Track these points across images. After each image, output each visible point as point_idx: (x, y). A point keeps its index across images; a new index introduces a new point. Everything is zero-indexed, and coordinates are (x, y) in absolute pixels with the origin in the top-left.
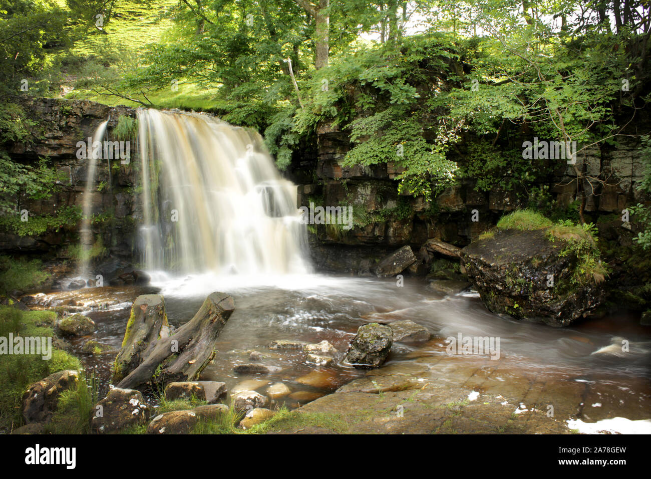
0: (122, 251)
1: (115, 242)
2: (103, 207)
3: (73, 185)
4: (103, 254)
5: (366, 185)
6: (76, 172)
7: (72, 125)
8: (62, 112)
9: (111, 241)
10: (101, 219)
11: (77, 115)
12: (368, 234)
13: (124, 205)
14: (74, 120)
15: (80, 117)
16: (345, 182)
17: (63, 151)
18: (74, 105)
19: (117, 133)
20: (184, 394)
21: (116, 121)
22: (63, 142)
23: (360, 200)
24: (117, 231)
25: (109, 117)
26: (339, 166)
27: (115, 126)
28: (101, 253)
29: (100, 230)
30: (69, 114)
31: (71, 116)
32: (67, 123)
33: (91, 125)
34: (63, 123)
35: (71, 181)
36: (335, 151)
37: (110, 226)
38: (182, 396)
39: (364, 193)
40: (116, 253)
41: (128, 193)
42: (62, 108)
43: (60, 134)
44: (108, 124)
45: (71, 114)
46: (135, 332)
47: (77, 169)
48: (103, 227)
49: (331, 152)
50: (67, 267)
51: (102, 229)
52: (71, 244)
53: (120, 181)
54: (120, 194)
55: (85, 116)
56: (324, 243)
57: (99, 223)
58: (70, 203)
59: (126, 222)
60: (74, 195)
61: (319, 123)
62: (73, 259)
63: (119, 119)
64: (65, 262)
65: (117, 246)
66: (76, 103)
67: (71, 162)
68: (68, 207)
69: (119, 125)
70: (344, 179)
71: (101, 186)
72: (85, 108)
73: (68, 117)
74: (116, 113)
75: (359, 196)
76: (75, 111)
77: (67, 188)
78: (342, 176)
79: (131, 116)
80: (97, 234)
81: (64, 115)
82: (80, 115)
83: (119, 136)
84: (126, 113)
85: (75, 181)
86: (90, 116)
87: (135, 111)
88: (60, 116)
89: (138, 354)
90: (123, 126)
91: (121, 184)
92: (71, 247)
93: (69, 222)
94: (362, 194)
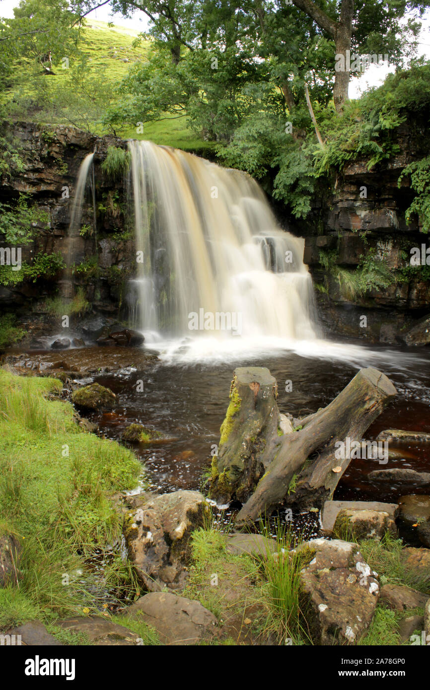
0: (107, 306)
1: (98, 296)
2: (85, 255)
3: (52, 229)
4: (85, 309)
5: (387, 238)
6: (57, 213)
7: (55, 155)
8: (43, 139)
9: (94, 294)
10: (83, 269)
11: (60, 143)
12: (389, 296)
13: (109, 253)
14: (57, 150)
15: (64, 146)
16: (363, 235)
17: (43, 188)
18: (58, 131)
19: (105, 167)
20: (373, 532)
21: (104, 153)
22: (43, 176)
23: (379, 256)
24: (100, 284)
25: (96, 148)
26: (358, 216)
27: (104, 159)
28: (83, 308)
29: (81, 282)
30: (52, 142)
31: (54, 145)
32: (49, 153)
33: (75, 157)
34: (45, 153)
35: (49, 223)
36: (356, 198)
37: (93, 277)
38: (371, 535)
39: (383, 248)
40: (100, 308)
41: (114, 239)
42: (43, 134)
43: (41, 165)
44: (94, 156)
45: (54, 141)
46: (241, 423)
47: (58, 209)
48: (86, 278)
49: (352, 198)
50: (45, 323)
51: (84, 281)
52: (49, 297)
53: (105, 225)
54: (105, 240)
55: (69, 145)
56: (336, 304)
57: (81, 273)
58: (48, 250)
59: (111, 272)
60: (53, 240)
61: (348, 163)
62: (51, 314)
63: (108, 150)
64: (42, 317)
65: (100, 300)
66: (59, 129)
67: (50, 201)
68: (46, 254)
69: (109, 157)
70: (363, 230)
71: (84, 230)
72: (70, 135)
73: (50, 145)
74: (104, 144)
75: (379, 251)
76: (59, 138)
77: (46, 231)
78: (361, 228)
79: (122, 148)
80: (77, 286)
81: (45, 142)
82: (64, 143)
83: (108, 171)
84: (115, 144)
85: (55, 224)
86: (75, 145)
87: (126, 142)
88: (41, 144)
89: (253, 457)
90: (113, 159)
91: (107, 228)
92: (48, 300)
93: (47, 272)
94: (381, 250)
